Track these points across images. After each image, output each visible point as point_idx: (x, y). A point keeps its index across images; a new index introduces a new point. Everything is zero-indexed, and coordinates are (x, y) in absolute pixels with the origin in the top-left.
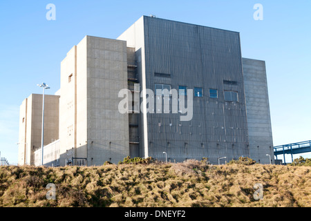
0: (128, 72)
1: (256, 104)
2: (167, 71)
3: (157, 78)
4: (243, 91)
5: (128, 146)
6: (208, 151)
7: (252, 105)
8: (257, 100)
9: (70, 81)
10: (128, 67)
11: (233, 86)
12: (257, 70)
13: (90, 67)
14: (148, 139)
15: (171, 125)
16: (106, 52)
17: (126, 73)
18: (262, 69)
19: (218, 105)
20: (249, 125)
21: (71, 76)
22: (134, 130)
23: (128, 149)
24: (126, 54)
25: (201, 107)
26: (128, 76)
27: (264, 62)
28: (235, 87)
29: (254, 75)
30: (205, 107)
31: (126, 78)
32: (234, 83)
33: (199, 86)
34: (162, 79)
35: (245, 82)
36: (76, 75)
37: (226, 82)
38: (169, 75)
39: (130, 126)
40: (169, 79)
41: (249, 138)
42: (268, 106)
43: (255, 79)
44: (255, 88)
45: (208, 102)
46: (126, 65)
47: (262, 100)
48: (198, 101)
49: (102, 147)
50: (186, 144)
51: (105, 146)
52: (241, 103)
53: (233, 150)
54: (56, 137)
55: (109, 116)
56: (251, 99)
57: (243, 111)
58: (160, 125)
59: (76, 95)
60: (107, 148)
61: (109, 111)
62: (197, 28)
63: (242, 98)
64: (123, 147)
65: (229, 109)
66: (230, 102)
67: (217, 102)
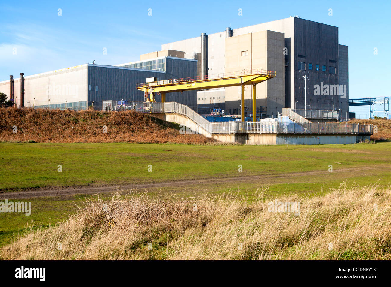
2: (304, 54)
3: (300, 58)
4: (338, 68)
5: (284, 100)
6: (320, 105)
9: (242, 55)
11: (334, 64)
12: (344, 52)
13: (269, 50)
14: (295, 97)
16: (275, 41)
17: (284, 55)
18: (346, 51)
23: (284, 102)
24: (284, 42)
27: (347, 47)
29: (342, 56)
31: (284, 58)
32: (334, 61)
33: (318, 63)
34: (302, 59)
35: (340, 61)
36: (251, 53)
37: (331, 61)
38: (305, 56)
40: (304, 59)
43: (342, 59)
44: (343, 64)
45: (321, 74)
47: (346, 73)
48: (317, 74)
49: (273, 100)
50: (311, 100)
51: (275, 100)
52: (337, 75)
53: (331, 104)
56: (340, 72)
57: (337, 80)
58: (300, 88)
60: (275, 101)
62: (319, 25)
63: (337, 72)
64: (282, 101)
65: (331, 78)
66: (331, 74)
67: (326, 74)
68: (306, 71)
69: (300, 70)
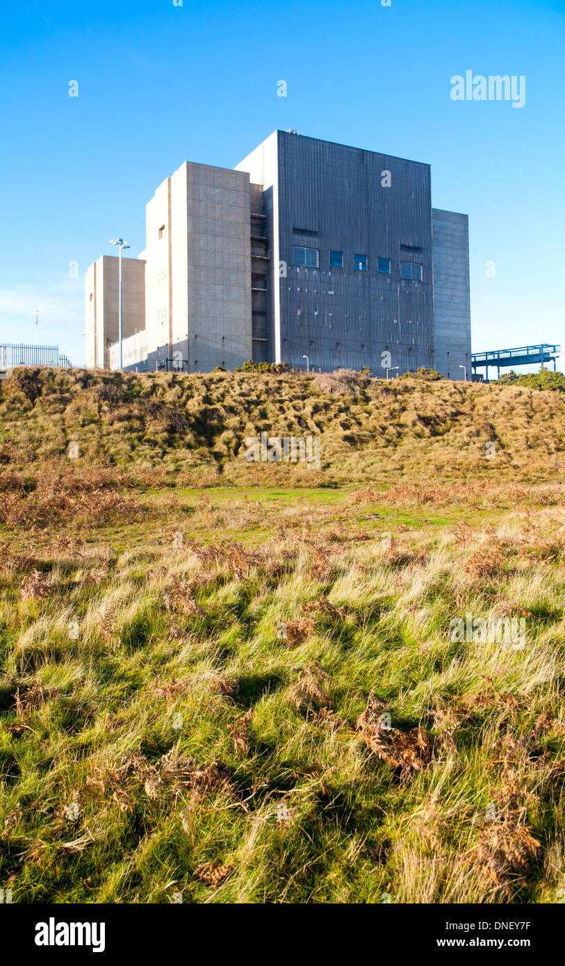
0: (252, 225)
1: (450, 285)
2: (313, 227)
3: (296, 237)
4: (430, 264)
5: (250, 343)
6: (371, 357)
7: (443, 287)
8: (452, 279)
9: (161, 237)
10: (252, 217)
11: (416, 255)
12: (454, 230)
13: (192, 214)
14: (281, 335)
15: (316, 313)
16: (218, 190)
17: (248, 227)
18: (462, 228)
19: (390, 284)
20: (436, 319)
21: (162, 229)
22: (260, 319)
23: (250, 349)
24: (248, 195)
25: (364, 286)
26: (252, 232)
27: (467, 216)
28: (417, 257)
29: (449, 239)
30: (369, 288)
31: (248, 235)
32: (417, 249)
33: (362, 251)
34: (305, 239)
35: (435, 249)
36: (170, 227)
37: (405, 248)
38: (316, 233)
39: (254, 313)
40: (316, 240)
41: (435, 339)
42: (467, 290)
43: (449, 245)
44: (450, 259)
45: (374, 279)
46: (248, 214)
47: (460, 280)
48: (360, 277)
49: (211, 344)
50: (338, 344)
51: (216, 342)
52: (427, 284)
53: (410, 356)
54: (142, 326)
55: (221, 297)
56: (443, 277)
57: (429, 296)
58: (299, 313)
59: (170, 259)
60: (219, 346)
61: (222, 287)
62: (363, 153)
63: (428, 274)
64: (243, 345)
65: (407, 292)
66: (408, 281)
67: (389, 281)
68: (318, 269)
69: (300, 267)
